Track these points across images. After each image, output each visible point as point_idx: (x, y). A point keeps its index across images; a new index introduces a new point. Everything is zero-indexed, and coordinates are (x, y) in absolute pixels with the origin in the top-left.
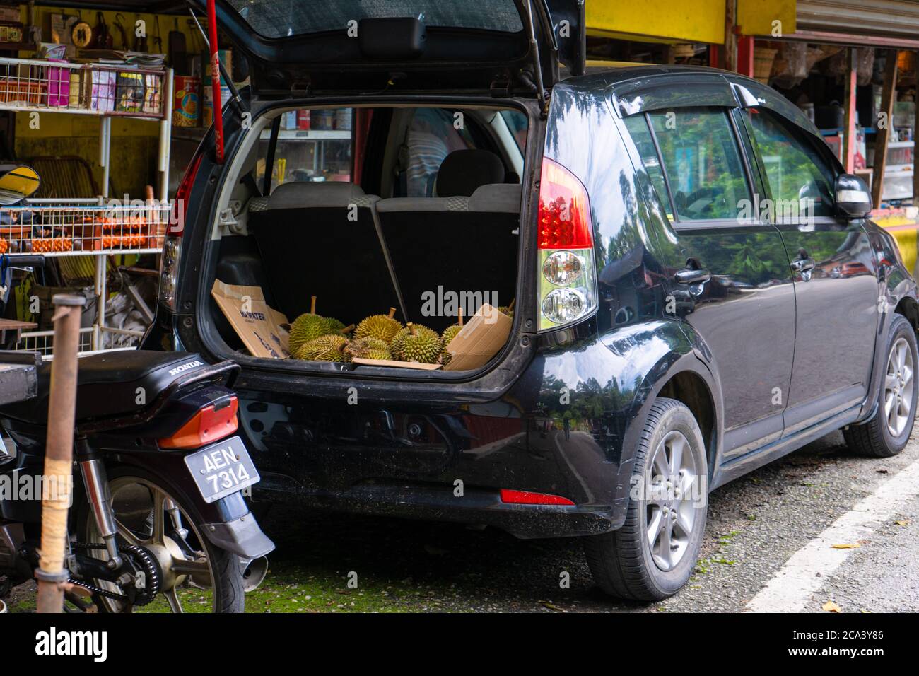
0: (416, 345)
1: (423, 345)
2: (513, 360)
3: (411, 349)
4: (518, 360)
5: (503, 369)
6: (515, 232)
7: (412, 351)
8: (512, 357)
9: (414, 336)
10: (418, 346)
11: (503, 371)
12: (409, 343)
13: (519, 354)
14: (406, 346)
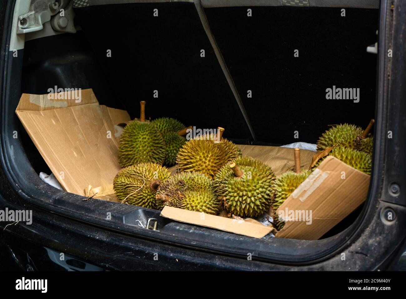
0: (242, 191)
1: (250, 191)
2: (371, 241)
3: (235, 197)
4: (379, 243)
5: (357, 253)
6: (371, 49)
7: (236, 199)
8: (370, 237)
9: (238, 179)
10: (245, 193)
11: (357, 256)
12: (232, 189)
13: (380, 234)
14: (230, 192)
